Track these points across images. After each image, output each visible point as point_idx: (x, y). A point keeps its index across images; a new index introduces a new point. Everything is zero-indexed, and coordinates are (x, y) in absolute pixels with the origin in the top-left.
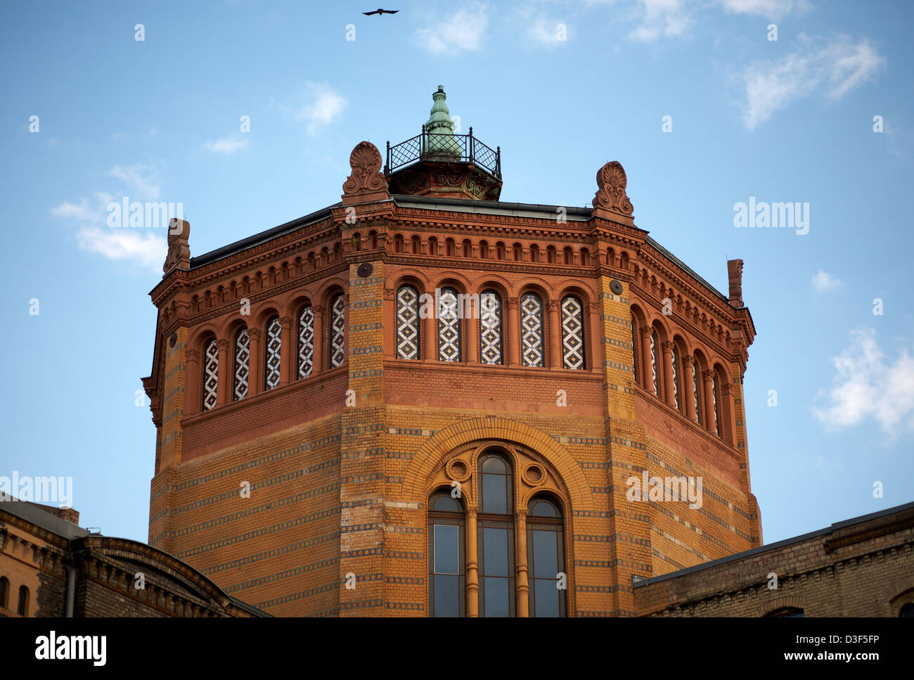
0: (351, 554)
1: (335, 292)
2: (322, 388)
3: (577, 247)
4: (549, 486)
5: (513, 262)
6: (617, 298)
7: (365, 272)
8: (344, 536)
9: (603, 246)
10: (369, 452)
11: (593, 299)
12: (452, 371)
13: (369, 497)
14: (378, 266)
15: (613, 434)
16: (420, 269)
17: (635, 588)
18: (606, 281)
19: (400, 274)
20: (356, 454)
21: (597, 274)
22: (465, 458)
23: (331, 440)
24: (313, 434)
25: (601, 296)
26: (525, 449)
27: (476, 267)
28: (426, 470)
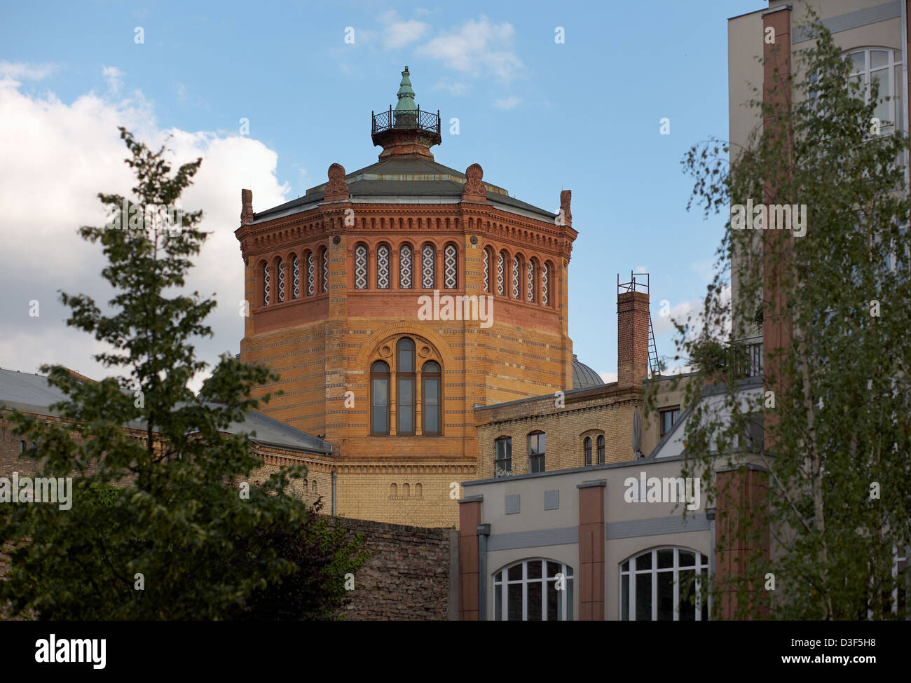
0: (330, 399)
1: (323, 249)
2: (318, 304)
3: (452, 218)
4: (434, 357)
6: (474, 246)
7: (337, 241)
8: (327, 390)
9: (466, 218)
10: (338, 345)
11: (461, 248)
12: (383, 296)
13: (339, 369)
14: (343, 237)
15: (467, 327)
16: (367, 237)
17: (476, 411)
18: (468, 237)
19: (357, 241)
20: (333, 346)
21: (463, 234)
22: (389, 344)
23: (320, 335)
24: (313, 330)
25: (465, 246)
26: (420, 338)
27: (397, 233)
28: (368, 353)
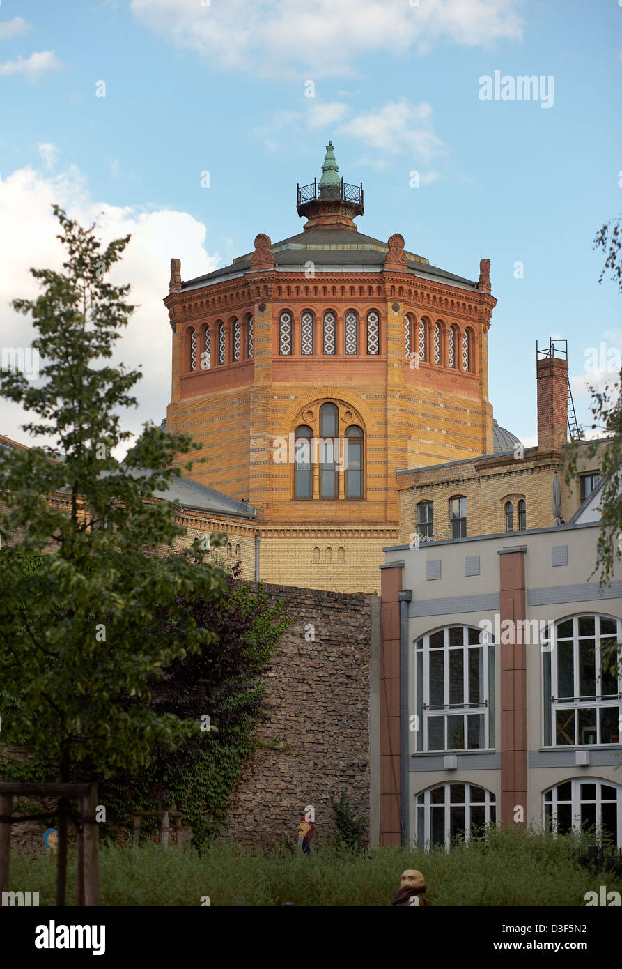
0: (255, 463)
1: (249, 316)
2: (244, 369)
3: (375, 286)
4: (356, 422)
5: (341, 297)
6: (396, 313)
7: (262, 308)
8: (251, 454)
9: (388, 286)
10: (263, 410)
11: (383, 315)
12: (307, 361)
13: (263, 434)
14: (269, 305)
15: (389, 393)
16: (291, 304)
17: (398, 475)
18: (390, 304)
19: (281, 308)
20: (257, 411)
21: (385, 301)
22: (312, 409)
23: (245, 400)
24: (238, 395)
25: (387, 313)
26: (343, 403)
27: (321, 301)
28: (293, 417)
